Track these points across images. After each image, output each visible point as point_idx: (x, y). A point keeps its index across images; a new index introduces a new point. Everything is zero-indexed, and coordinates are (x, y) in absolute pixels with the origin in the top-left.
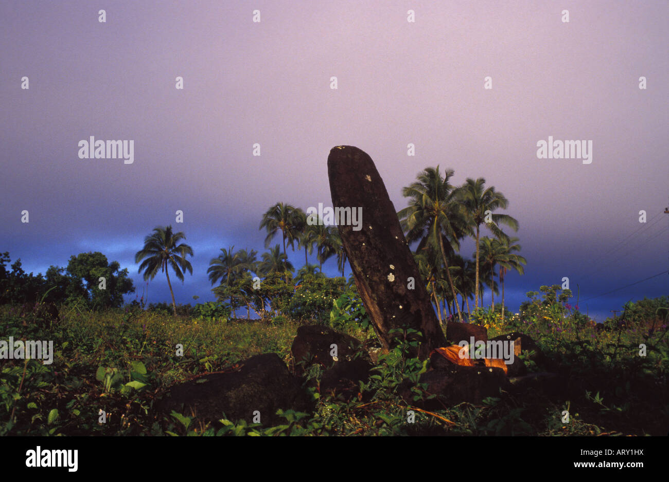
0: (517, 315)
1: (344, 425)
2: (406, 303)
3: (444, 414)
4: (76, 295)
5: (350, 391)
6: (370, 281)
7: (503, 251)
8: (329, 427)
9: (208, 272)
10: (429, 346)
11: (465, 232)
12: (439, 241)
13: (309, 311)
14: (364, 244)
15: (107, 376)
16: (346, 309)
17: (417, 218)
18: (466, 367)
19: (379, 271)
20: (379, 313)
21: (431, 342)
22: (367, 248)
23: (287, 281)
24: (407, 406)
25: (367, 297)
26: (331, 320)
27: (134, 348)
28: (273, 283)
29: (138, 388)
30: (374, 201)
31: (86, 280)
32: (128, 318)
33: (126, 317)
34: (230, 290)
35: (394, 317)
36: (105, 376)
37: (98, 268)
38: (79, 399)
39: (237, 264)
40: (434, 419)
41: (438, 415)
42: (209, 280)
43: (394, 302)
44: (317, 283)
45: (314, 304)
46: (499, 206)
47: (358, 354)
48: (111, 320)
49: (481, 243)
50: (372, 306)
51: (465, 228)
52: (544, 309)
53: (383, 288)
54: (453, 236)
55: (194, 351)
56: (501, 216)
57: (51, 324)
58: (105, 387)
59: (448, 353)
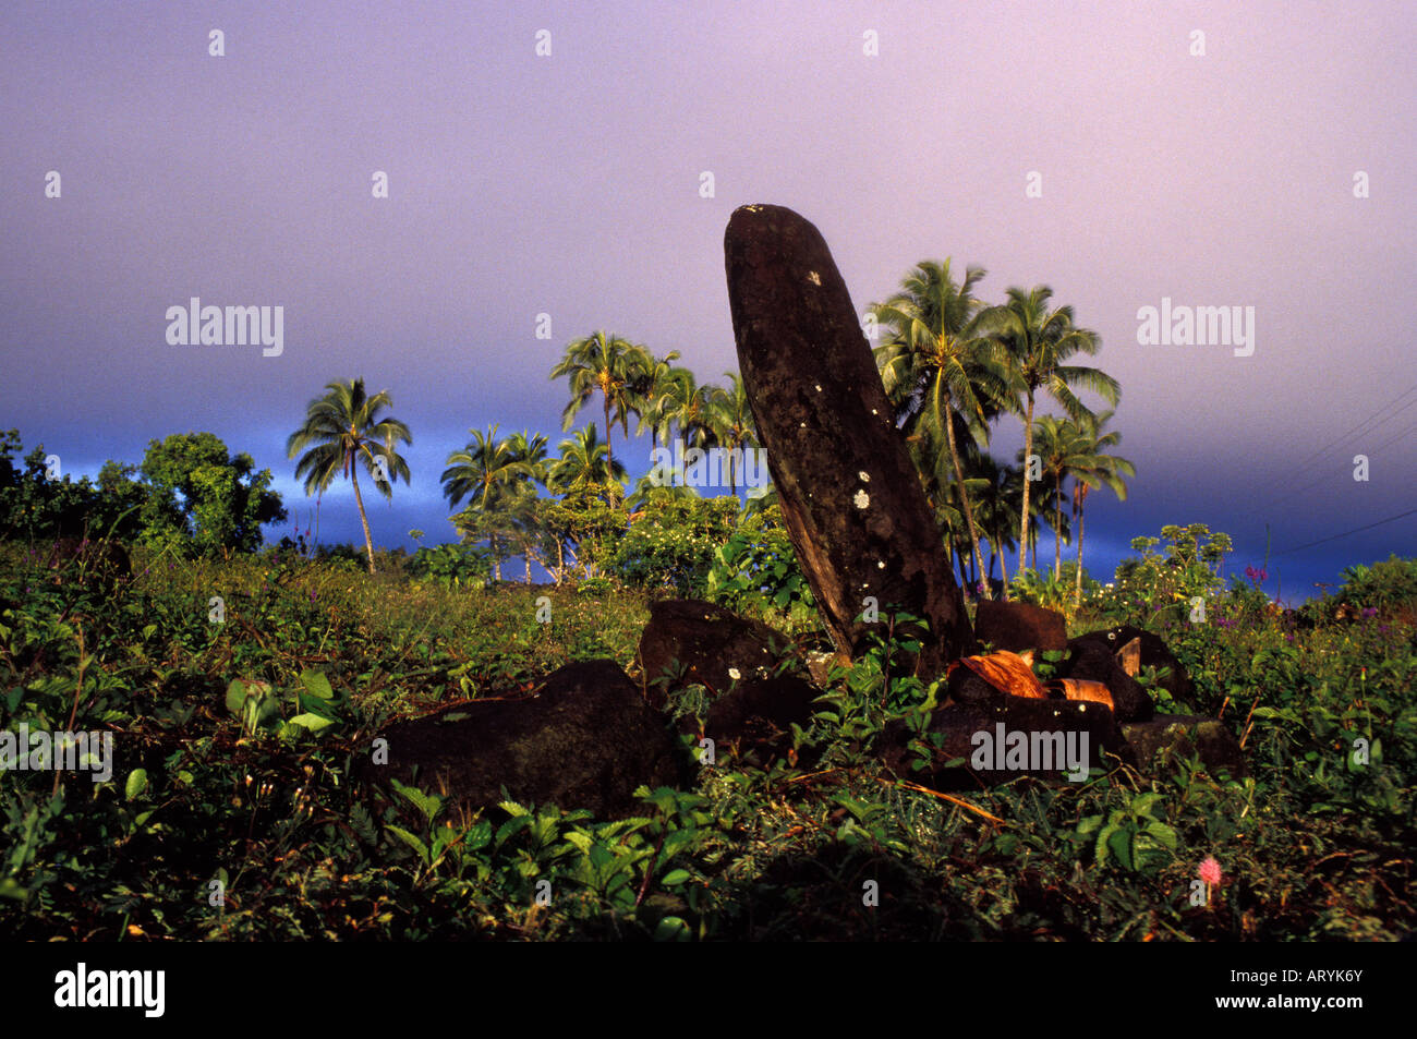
0: (1109, 588)
1: (759, 817)
2: (892, 555)
3: (979, 801)
4: (160, 524)
5: (772, 743)
6: (814, 507)
7: (1085, 446)
8: (728, 823)
9: (443, 480)
10: (942, 651)
11: (1003, 403)
12: (945, 421)
13: (659, 569)
14: (803, 425)
15: (249, 700)
16: (742, 566)
17: (898, 371)
18: (1028, 699)
19: (836, 484)
20: (833, 578)
21: (945, 642)
22: (809, 434)
23: (612, 503)
24: (895, 780)
25: (807, 542)
26: (710, 590)
27: (292, 640)
28: (584, 506)
29: (317, 729)
30: (826, 329)
31: (182, 491)
32: (277, 576)
33: (275, 575)
34: (490, 518)
35: (866, 586)
36: (246, 702)
37: (208, 467)
38: (191, 748)
39: (505, 464)
40: (958, 810)
41: (967, 802)
42: (445, 497)
43: (866, 554)
44: (677, 509)
45: (669, 552)
46: (1080, 346)
47: (786, 664)
48: (240, 579)
49: (1037, 429)
50: (817, 561)
51: (1003, 395)
52: (1169, 575)
53: (844, 522)
54: (976, 412)
55: (424, 649)
56: (1084, 371)
57: (117, 586)
58: (246, 725)
59: (988, 668)
